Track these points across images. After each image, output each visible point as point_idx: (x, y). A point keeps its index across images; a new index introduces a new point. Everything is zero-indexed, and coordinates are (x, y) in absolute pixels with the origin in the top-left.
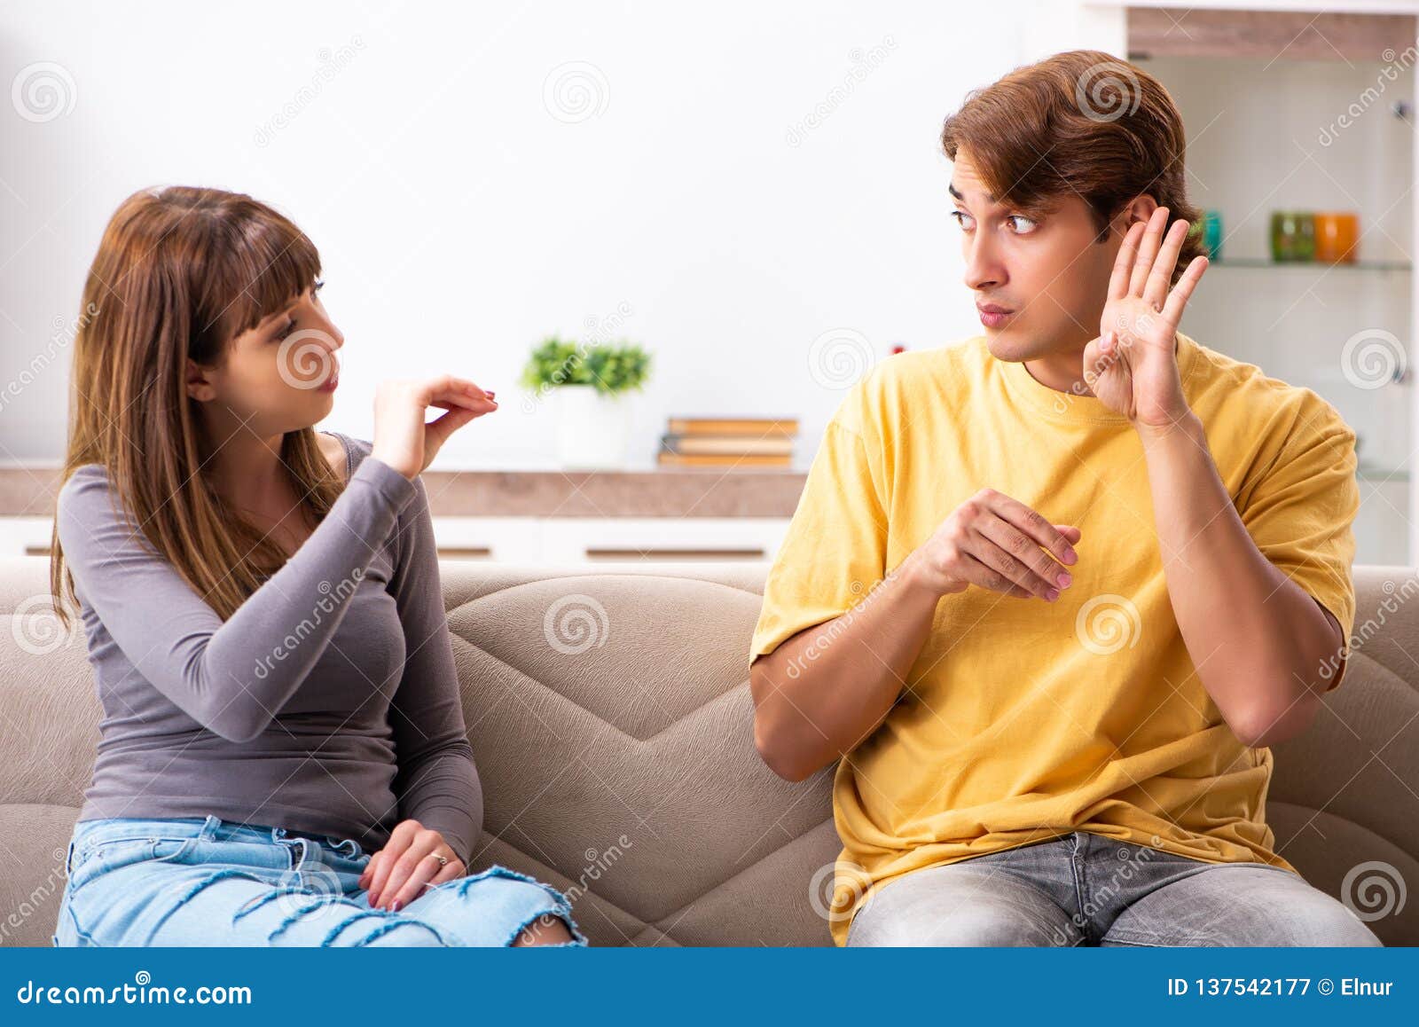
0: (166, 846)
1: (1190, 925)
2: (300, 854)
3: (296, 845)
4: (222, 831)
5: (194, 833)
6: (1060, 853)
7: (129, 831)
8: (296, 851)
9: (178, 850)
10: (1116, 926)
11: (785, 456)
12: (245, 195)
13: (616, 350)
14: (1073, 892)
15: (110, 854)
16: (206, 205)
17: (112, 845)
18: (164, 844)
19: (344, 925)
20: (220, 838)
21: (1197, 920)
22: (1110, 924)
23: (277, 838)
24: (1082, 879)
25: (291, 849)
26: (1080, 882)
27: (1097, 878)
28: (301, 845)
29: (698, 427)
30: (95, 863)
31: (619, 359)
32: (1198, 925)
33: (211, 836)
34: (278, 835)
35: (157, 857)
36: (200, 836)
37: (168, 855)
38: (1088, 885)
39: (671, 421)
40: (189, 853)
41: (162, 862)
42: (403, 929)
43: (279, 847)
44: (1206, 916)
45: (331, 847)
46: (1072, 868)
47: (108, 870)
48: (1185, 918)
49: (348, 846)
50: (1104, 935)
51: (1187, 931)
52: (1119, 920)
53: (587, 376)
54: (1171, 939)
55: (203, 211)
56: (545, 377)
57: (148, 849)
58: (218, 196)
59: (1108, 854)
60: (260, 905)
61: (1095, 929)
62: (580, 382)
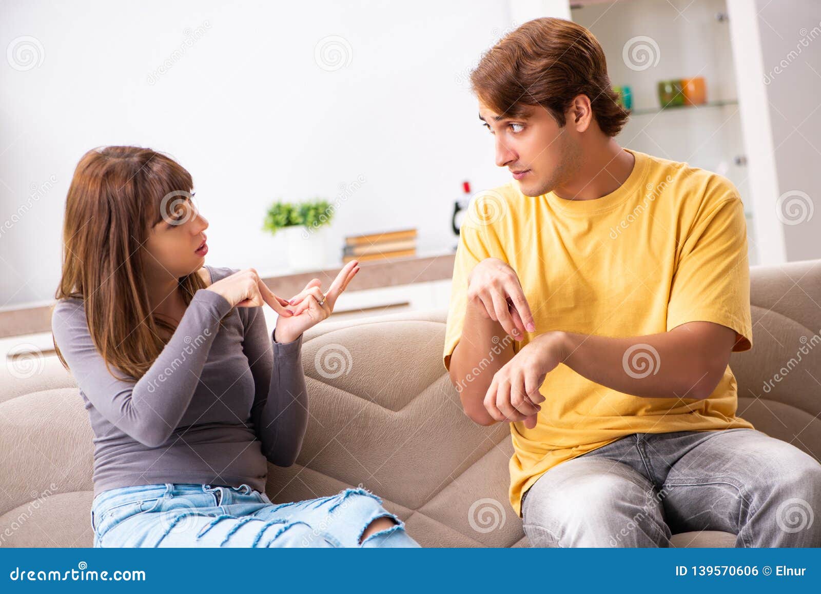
0: (147, 505)
1: (712, 470)
2: (220, 495)
3: (216, 491)
4: (175, 491)
5: (160, 495)
6: (630, 444)
7: (125, 500)
8: (217, 494)
9: (154, 505)
10: (669, 477)
11: (412, 250)
12: (149, 149)
13: (313, 204)
14: (641, 464)
15: (117, 514)
16: (128, 156)
17: (117, 509)
18: (145, 503)
19: (263, 531)
20: (175, 495)
21: (716, 467)
22: (666, 477)
23: (205, 489)
24: (645, 455)
25: (214, 494)
26: (644, 458)
27: (653, 453)
28: (220, 491)
29: (362, 240)
30: (109, 520)
31: (316, 209)
32: (717, 470)
33: (170, 495)
34: (205, 487)
35: (143, 511)
36: (164, 496)
37: (149, 509)
38: (649, 458)
39: (347, 239)
40: (160, 506)
41: (148, 512)
42: (294, 527)
43: (207, 495)
44: (720, 464)
45: (234, 490)
46: (638, 451)
47: (117, 522)
48: (709, 466)
49: (244, 488)
50: (664, 483)
51: (712, 474)
52: (670, 473)
53: (300, 220)
54: (703, 479)
55: (127, 159)
56: (277, 224)
57: (137, 507)
58: (135, 150)
59: (656, 439)
60: (210, 529)
61: (658, 481)
62: (297, 224)
